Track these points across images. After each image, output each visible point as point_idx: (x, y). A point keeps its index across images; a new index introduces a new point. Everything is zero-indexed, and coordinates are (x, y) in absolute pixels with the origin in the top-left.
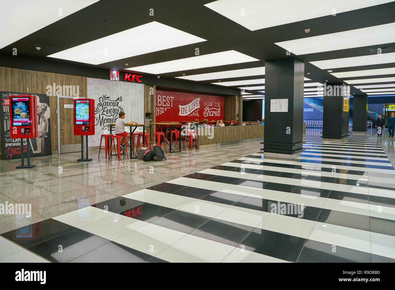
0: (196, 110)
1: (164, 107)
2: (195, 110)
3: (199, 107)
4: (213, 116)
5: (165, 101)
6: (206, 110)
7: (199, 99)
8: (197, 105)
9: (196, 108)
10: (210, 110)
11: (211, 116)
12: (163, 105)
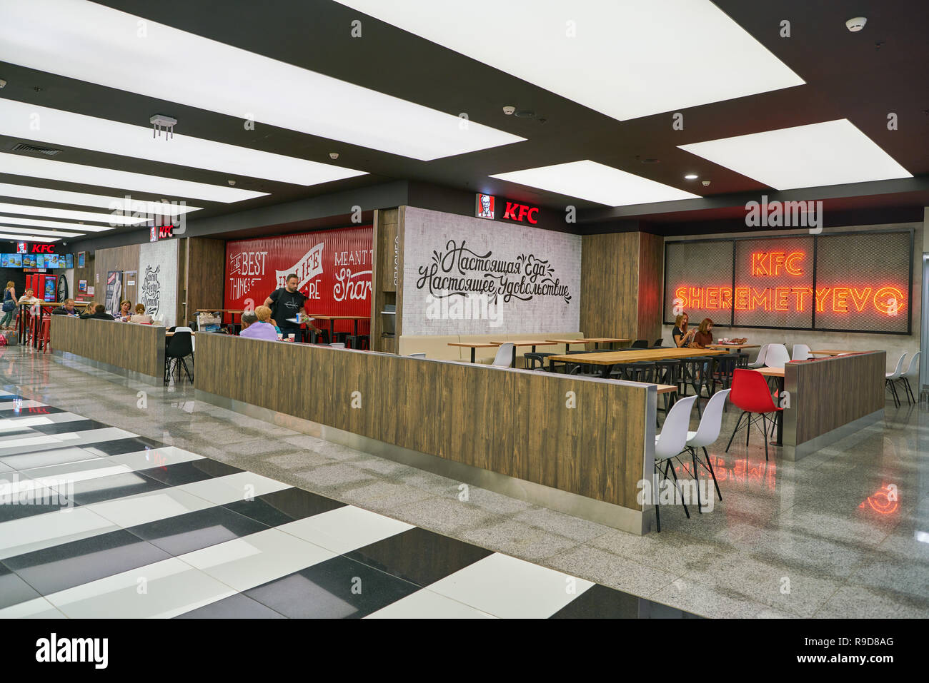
0: (313, 280)
1: (251, 277)
2: (310, 281)
3: (320, 271)
4: (364, 298)
5: (252, 263)
6: (342, 279)
7: (320, 247)
8: (316, 265)
9: (313, 273)
10: (355, 280)
11: (358, 298)
12: (250, 274)
